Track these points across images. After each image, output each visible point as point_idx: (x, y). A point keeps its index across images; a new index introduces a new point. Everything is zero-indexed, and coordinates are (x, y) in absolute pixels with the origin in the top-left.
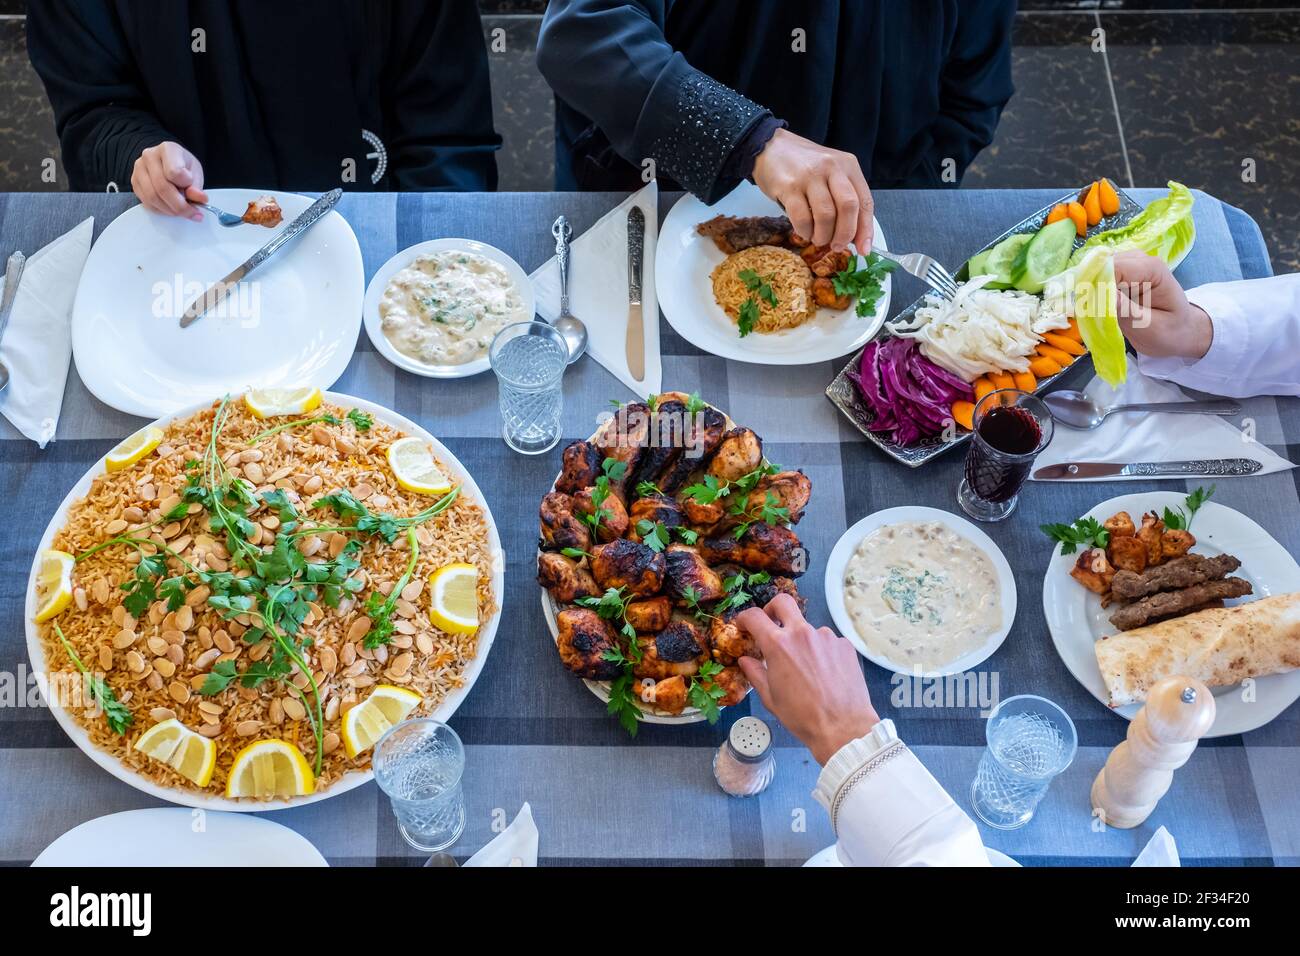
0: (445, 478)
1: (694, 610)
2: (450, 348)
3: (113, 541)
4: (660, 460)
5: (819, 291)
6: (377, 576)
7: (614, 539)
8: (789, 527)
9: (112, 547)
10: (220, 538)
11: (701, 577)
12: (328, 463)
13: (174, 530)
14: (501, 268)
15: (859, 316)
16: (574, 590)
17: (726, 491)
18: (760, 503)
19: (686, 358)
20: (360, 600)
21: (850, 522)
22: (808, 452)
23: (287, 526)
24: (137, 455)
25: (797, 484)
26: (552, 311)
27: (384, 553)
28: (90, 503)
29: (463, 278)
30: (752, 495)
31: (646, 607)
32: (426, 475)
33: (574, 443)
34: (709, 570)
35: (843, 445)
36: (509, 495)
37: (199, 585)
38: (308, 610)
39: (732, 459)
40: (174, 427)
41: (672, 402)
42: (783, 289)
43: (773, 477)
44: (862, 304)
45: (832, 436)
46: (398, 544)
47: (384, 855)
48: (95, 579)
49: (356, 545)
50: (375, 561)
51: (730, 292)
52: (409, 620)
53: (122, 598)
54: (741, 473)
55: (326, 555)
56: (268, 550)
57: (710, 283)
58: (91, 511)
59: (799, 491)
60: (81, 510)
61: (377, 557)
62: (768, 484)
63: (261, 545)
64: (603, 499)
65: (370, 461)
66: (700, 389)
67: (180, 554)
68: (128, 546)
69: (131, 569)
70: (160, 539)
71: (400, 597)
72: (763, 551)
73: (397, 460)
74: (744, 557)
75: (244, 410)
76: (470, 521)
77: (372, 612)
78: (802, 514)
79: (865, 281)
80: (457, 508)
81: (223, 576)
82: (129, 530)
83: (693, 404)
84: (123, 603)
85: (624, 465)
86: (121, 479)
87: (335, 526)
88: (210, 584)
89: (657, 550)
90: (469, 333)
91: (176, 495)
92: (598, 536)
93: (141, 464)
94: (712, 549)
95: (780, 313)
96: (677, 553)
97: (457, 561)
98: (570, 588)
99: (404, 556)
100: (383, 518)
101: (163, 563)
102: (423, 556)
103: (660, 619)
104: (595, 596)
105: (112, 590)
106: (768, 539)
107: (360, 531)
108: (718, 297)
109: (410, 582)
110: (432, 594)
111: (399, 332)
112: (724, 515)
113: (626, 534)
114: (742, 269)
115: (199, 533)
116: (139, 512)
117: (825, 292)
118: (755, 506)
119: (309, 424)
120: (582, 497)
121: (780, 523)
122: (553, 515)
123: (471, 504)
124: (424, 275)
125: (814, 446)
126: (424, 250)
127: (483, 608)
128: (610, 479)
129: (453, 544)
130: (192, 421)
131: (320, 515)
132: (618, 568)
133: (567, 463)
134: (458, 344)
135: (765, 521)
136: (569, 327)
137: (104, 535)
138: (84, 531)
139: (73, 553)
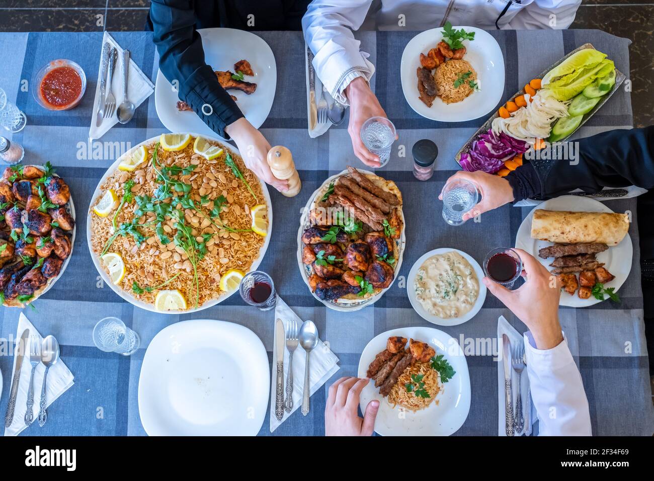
0: (104, 263)
6: (130, 210)
9: (235, 230)
10: (189, 225)
12: (148, 263)
13: (208, 231)
27: (127, 221)
28: (250, 257)
32: (111, 261)
47: (144, 129)
61: (129, 218)
65: (132, 266)
67: (204, 220)
73: (121, 267)
76: (97, 244)
80: (101, 249)
84: (228, 203)
89: (26, 227)
91: (209, 249)
93: (228, 271)
96: (19, 228)
98: (60, 211)
105: (234, 210)
116: (224, 243)
119: (157, 286)
123: (96, 252)
130: (210, 296)
138: (250, 243)
139: (253, 232)
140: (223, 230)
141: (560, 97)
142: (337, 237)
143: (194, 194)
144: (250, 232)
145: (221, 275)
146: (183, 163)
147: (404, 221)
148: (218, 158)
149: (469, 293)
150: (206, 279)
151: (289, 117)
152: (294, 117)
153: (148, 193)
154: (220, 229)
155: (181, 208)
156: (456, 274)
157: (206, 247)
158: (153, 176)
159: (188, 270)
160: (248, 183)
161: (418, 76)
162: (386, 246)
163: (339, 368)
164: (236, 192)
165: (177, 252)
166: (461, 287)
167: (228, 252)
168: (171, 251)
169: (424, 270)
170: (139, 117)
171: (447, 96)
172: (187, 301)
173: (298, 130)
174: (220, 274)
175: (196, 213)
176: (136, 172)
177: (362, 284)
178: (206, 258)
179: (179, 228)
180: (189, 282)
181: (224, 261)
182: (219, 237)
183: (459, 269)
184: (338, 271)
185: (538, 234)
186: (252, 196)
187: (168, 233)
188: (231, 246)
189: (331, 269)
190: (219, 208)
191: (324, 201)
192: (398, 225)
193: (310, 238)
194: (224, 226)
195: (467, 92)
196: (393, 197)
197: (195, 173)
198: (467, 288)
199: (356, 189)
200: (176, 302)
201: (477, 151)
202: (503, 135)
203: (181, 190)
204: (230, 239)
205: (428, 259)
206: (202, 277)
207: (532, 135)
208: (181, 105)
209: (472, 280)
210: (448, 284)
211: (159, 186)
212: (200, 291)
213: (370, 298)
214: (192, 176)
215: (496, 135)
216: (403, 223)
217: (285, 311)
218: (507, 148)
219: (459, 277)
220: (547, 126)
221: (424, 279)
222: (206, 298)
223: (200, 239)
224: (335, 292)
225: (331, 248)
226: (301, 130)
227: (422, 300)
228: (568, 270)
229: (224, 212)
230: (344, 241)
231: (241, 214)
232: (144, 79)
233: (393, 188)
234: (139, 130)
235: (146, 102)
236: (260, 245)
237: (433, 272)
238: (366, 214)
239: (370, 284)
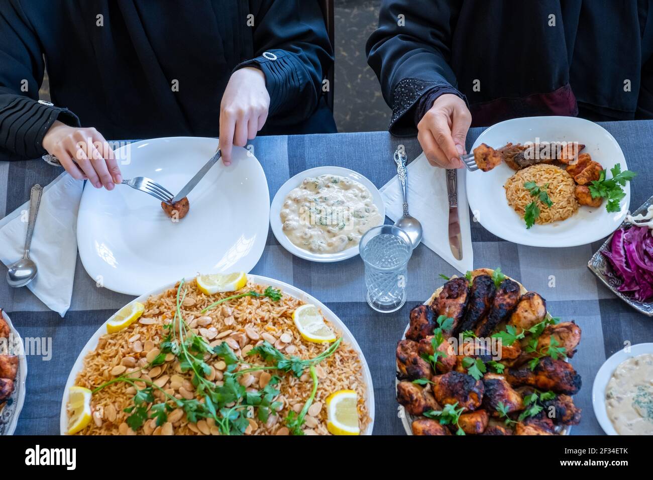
0: (332, 331)
1: (505, 418)
2: (330, 241)
3: (116, 380)
4: (476, 316)
5: (580, 195)
6: (291, 400)
7: (447, 371)
8: (567, 360)
9: (116, 384)
10: (187, 376)
11: (508, 396)
12: (255, 324)
13: (157, 372)
14: (361, 186)
15: (609, 212)
16: (422, 407)
17: (522, 336)
18: (547, 345)
19: (489, 243)
20: (281, 416)
21: (608, 355)
22: (576, 307)
23: (231, 367)
24: (128, 322)
25: (571, 331)
26: (397, 214)
27: (295, 384)
28: (98, 355)
29: (334, 193)
30: (540, 339)
31: (472, 417)
32: (319, 330)
33: (417, 306)
34: (513, 391)
35: (601, 301)
36: (373, 341)
37: (175, 408)
38: (247, 423)
39: (526, 314)
40: (151, 302)
41: (482, 275)
42: (555, 194)
43: (555, 326)
44: (610, 203)
45: (593, 296)
46: (304, 378)
48: (105, 405)
49: (277, 379)
50: (290, 390)
51: (519, 197)
52: (314, 429)
53: (125, 418)
54: (532, 324)
55: (257, 386)
56: (220, 384)
57: (504, 191)
58: (99, 360)
59: (573, 336)
60: (93, 359)
61: (291, 387)
62: (552, 331)
63: (215, 381)
64: (439, 344)
65: (282, 322)
66: (500, 266)
67: (162, 387)
68: (126, 383)
69: (130, 398)
70: (148, 378)
71: (307, 414)
72: (550, 377)
73: (300, 321)
74: (536, 381)
75: (196, 289)
76: (350, 361)
77: (290, 424)
78: (575, 351)
79: (611, 186)
80: (341, 352)
81: (191, 402)
82: (127, 373)
83: (497, 277)
84: (126, 421)
85: (451, 320)
86: (118, 337)
87: (263, 367)
88: (183, 408)
89: (477, 378)
90: (341, 232)
91: (156, 349)
92: (437, 370)
93: (131, 328)
94: (514, 376)
95: (554, 211)
96: (491, 380)
97: (343, 389)
98: (419, 405)
99: (309, 386)
100: (293, 360)
101: (150, 393)
102: (321, 386)
103: (481, 425)
104: (438, 410)
105: (118, 413)
106: (553, 369)
107: (279, 370)
108: (510, 201)
109: (314, 402)
110: (328, 412)
111: (294, 232)
112: (522, 353)
113: (455, 368)
114: (526, 181)
115: (172, 373)
116: (132, 360)
117: (584, 195)
118: (543, 346)
119: (241, 298)
120: (425, 343)
121: (560, 358)
122: (405, 355)
123: (350, 349)
124: (309, 192)
125: (582, 302)
126: (308, 175)
127: (361, 420)
128: (442, 330)
129: (340, 377)
130: (162, 297)
131: (252, 359)
132: (452, 391)
133: (413, 320)
134: (334, 239)
135: (550, 356)
136: (410, 224)
137: (110, 376)
138: (96, 373)
139: (90, 388)
140: (134, 378)
144: (96, 388)
167: (127, 350)
168: (216, 338)
175: (174, 396)
181: (134, 338)
182: (140, 367)
187: (220, 361)
188: (123, 358)
194: (132, 383)
223: (169, 357)
236: (81, 373)
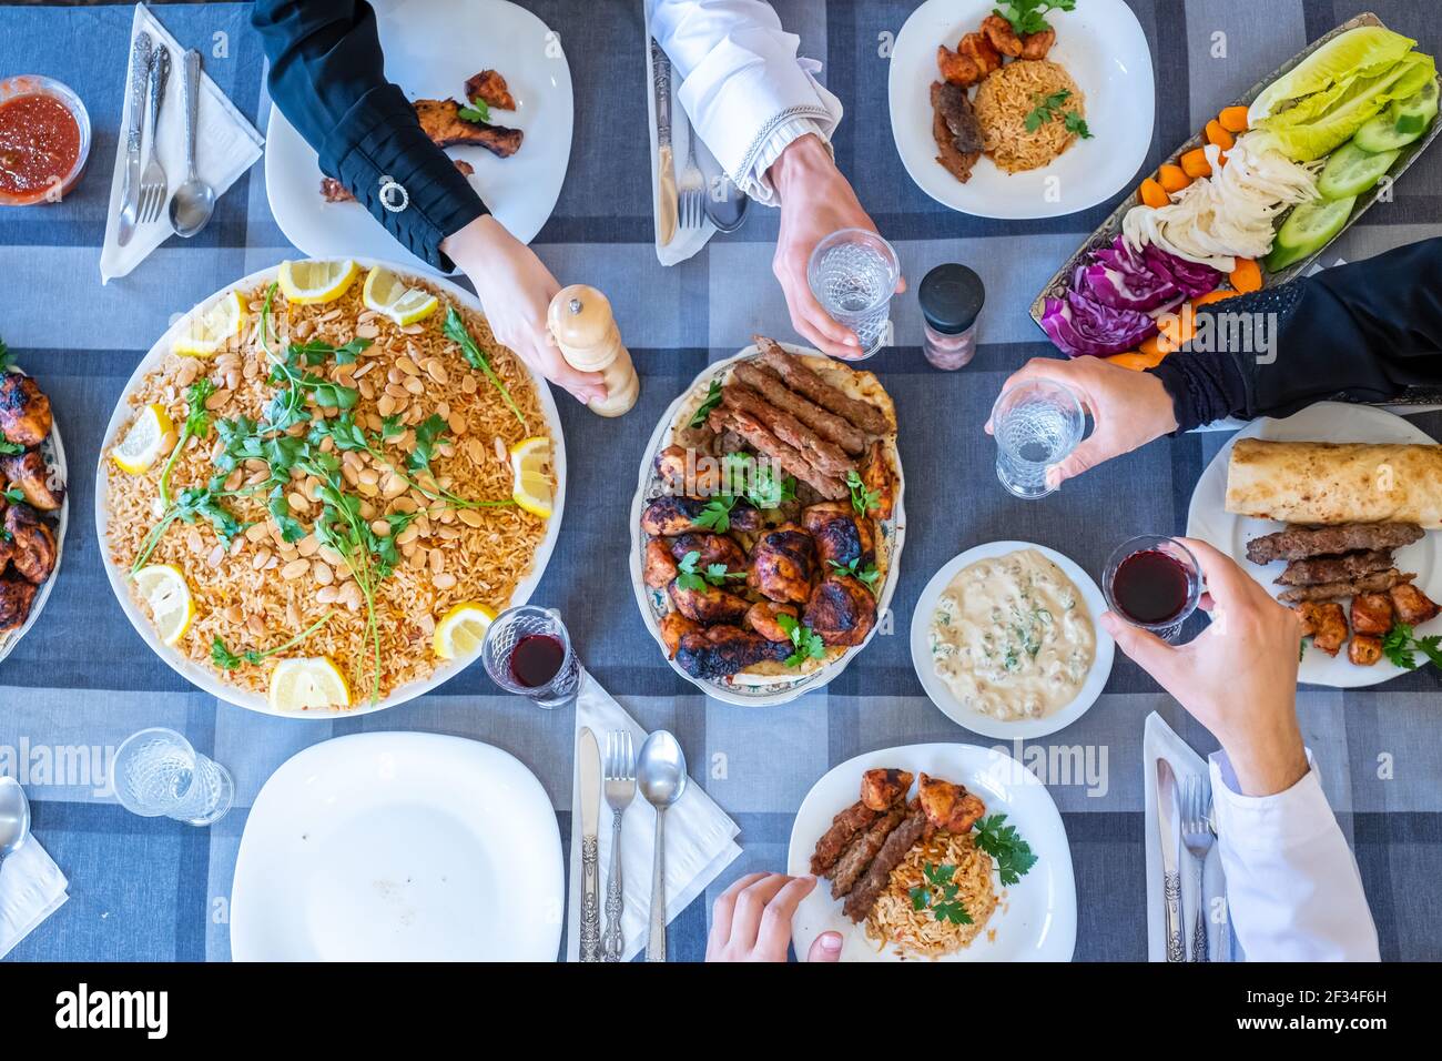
6: (204, 456)
10: (351, 488)
12: (249, 589)
27: (194, 482)
28: (509, 572)
46: (181, 493)
47: (239, 250)
53: (455, 440)
55: (246, 471)
56: (299, 470)
61: (201, 476)
63: (306, 476)
65: (211, 599)
67: (392, 475)
69: (446, 471)
70: (416, 498)
76: (121, 544)
82: (452, 515)
84: (453, 433)
91: (405, 552)
99: (174, 479)
105: (467, 453)
123: (119, 565)
138: (510, 535)
139: (517, 507)
140: (440, 503)
141: (1297, 152)
142: (730, 516)
143: (365, 412)
144: (509, 508)
145: (437, 619)
146: (336, 336)
147: (900, 473)
148: (425, 321)
149: (1070, 654)
150: (398, 629)
151: (606, 214)
152: (620, 215)
153: (248, 412)
154: (432, 502)
155: (333, 450)
156: (1035, 606)
157: (397, 547)
158: (260, 368)
159: (353, 606)
160: (503, 382)
161: (933, 104)
162: (856, 537)
163: (740, 851)
164: (473, 406)
165: (323, 560)
166: (1048, 639)
167: (454, 559)
168: (307, 558)
169: (954, 598)
170: (227, 220)
171: (1009, 154)
172: (352, 684)
173: (629, 247)
174: (434, 615)
175: (372, 459)
176: (218, 360)
177: (796, 634)
178: (397, 573)
179: (328, 499)
180: (354, 637)
181: (444, 582)
182: (430, 521)
183: (1043, 593)
184: (734, 604)
185: (1243, 501)
186: (513, 415)
187: (299, 514)
188: (460, 544)
189: (716, 597)
190: (428, 447)
191: (697, 426)
192: (886, 484)
193: (662, 520)
194: (442, 494)
195: (1059, 143)
196: (871, 413)
197: (368, 359)
198: (1065, 641)
199: (777, 395)
200: (322, 688)
201: (1087, 293)
202: (1152, 251)
203: (332, 402)
204: (457, 525)
205: (962, 571)
206: (387, 623)
207: (1227, 249)
208: (332, 187)
209: (1077, 622)
210: (1015, 633)
211: (276, 394)
212: (384, 659)
213: (818, 670)
214: (360, 365)
215: (1134, 251)
216: (898, 480)
217: (601, 708)
218: (1163, 284)
219: (1043, 615)
220: (1263, 226)
221: (954, 620)
222: (399, 677)
223: (380, 527)
224: (728, 658)
225: (715, 544)
226: (636, 246)
227: (950, 674)
228: (1322, 592)
229: (442, 456)
230: (748, 527)
231: (486, 463)
232: (239, 124)
233: (873, 389)
234: (226, 251)
235: (245, 179)
236: (536, 539)
237: (976, 602)
238: (805, 457)
239: (816, 634)
